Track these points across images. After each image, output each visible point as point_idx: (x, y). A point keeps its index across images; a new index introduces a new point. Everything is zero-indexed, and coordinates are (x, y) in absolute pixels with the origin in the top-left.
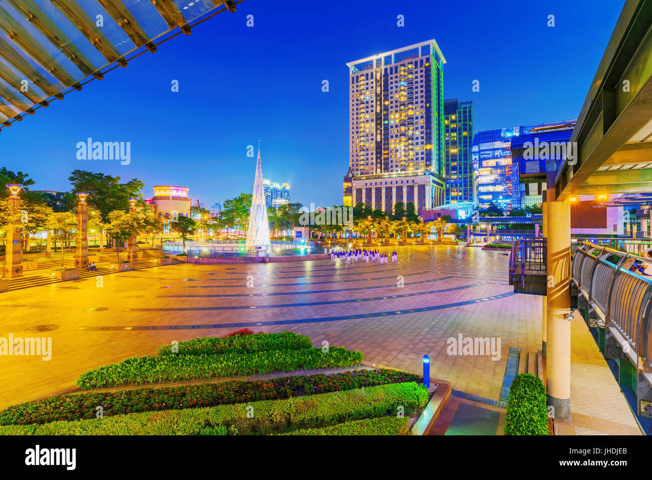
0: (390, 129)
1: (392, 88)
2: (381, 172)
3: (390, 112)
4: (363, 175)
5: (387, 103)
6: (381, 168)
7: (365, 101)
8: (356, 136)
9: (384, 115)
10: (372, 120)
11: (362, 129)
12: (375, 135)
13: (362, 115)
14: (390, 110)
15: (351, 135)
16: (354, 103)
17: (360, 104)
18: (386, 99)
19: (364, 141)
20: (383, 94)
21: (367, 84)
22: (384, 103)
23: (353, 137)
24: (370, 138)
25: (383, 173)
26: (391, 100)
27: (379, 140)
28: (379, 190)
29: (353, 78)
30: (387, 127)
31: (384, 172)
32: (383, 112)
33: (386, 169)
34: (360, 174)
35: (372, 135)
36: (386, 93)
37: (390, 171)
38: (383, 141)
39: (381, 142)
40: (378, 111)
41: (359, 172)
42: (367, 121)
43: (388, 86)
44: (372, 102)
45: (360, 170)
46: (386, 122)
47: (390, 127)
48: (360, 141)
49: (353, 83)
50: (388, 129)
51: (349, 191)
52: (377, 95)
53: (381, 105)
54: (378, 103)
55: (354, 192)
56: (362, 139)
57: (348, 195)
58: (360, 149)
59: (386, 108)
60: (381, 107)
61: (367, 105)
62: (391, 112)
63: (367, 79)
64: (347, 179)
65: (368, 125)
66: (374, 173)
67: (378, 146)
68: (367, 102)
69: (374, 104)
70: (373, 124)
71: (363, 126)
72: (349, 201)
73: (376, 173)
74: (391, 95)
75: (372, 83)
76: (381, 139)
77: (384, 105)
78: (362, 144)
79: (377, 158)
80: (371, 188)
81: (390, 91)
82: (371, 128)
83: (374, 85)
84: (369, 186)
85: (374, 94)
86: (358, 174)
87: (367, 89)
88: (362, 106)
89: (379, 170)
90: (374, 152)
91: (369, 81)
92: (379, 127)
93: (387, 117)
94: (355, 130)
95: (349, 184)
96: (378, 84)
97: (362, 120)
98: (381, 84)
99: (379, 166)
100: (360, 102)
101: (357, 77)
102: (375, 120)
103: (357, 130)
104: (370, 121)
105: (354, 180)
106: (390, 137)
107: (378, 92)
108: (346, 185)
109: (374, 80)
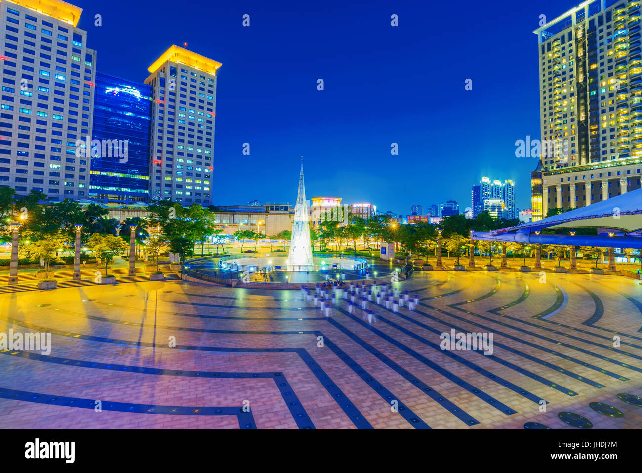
0: (600, 102)
1: (602, 44)
2: (587, 162)
3: (599, 78)
4: (560, 168)
5: (594, 67)
6: (587, 156)
7: (560, 72)
8: (548, 118)
9: (590, 84)
10: (572, 95)
11: (557, 109)
12: (576, 113)
13: (557, 91)
14: (600, 75)
15: (542, 119)
16: (544, 78)
17: (554, 77)
18: (593, 60)
19: (560, 124)
20: (587, 56)
21: (563, 49)
22: (589, 68)
23: (545, 121)
24: (569, 118)
25: (590, 163)
26: (602, 61)
27: (584, 119)
28: (580, 188)
29: (543, 47)
30: (594, 100)
31: (592, 161)
32: (588, 80)
33: (596, 157)
34: (556, 167)
35: (572, 114)
36: (592, 53)
37: (601, 158)
38: (589, 120)
39: (586, 120)
40: (581, 80)
41: (555, 165)
42: (565, 97)
43: (595, 42)
44: (571, 70)
45: (556, 161)
46: (594, 93)
47: (599, 98)
48: (556, 125)
49: (543, 53)
50: (597, 102)
51: (538, 190)
52: (578, 60)
53: (584, 72)
54: (581, 69)
55: (545, 191)
56: (558, 121)
57: (537, 195)
58: (555, 135)
59: (593, 74)
60: (585, 74)
61: (564, 76)
62: (601, 78)
63: (563, 42)
64: (536, 176)
65: (566, 103)
66: (577, 164)
67: (583, 128)
68: (564, 73)
69: (575, 72)
70: (574, 100)
71: (559, 104)
72: (539, 202)
73: (580, 163)
74: (602, 54)
75: (571, 45)
76: (586, 117)
77: (590, 71)
78: (558, 128)
79: (580, 144)
80: (569, 185)
81: (599, 48)
82: (569, 106)
83: (574, 48)
84: (566, 182)
85: (574, 60)
86: (553, 168)
87: (563, 55)
88: (556, 79)
89: (583, 160)
90: (577, 136)
91: (566, 45)
92: (582, 101)
93: (594, 86)
94: (547, 112)
95: (539, 182)
96: (580, 44)
97: (557, 97)
98: (584, 43)
99: (583, 153)
100: (554, 75)
101: (549, 45)
102: (576, 93)
103: (551, 111)
104: (568, 96)
105: (545, 175)
106: (600, 111)
107: (579, 56)
108: (535, 182)
109: (573, 42)
